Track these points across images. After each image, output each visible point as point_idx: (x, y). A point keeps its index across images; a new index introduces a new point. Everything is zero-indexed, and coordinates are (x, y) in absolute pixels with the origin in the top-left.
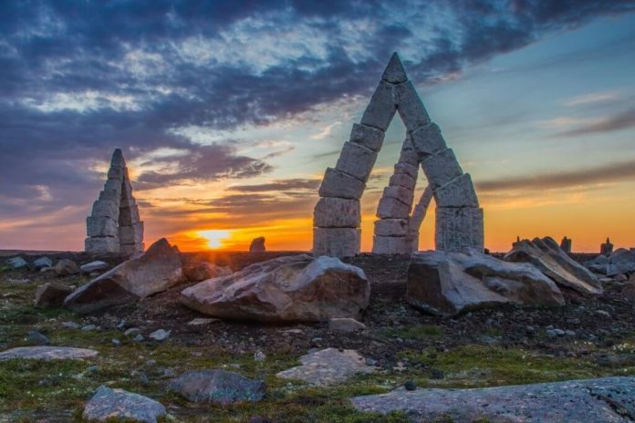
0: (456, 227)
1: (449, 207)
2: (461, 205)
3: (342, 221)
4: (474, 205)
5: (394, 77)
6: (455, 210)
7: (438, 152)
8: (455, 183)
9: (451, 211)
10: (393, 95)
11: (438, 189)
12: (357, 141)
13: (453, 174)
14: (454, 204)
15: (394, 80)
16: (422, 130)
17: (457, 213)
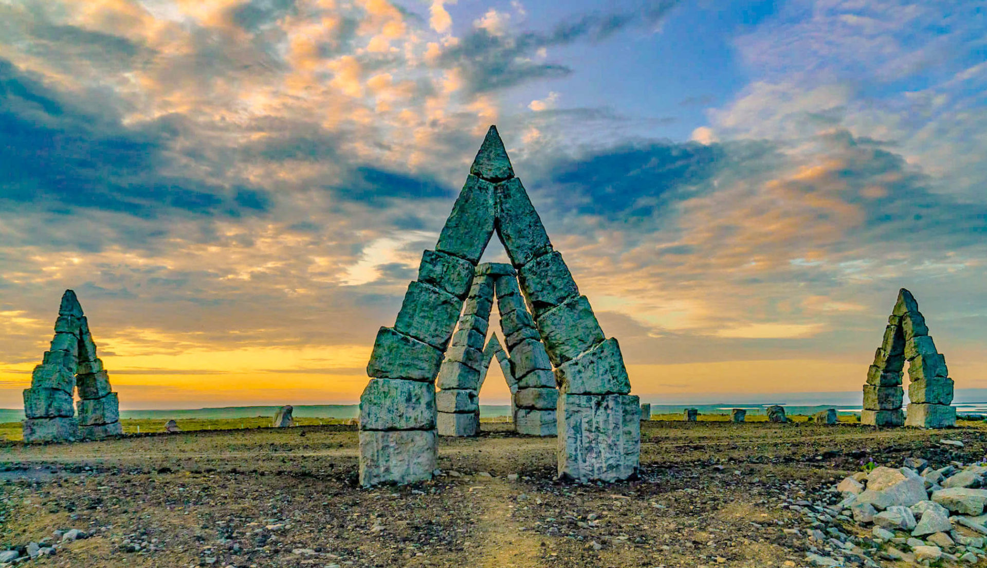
0: (597, 428)
1: (585, 393)
2: (604, 390)
3: (408, 419)
4: (625, 391)
5: (491, 169)
6: (594, 400)
7: (566, 302)
8: (594, 354)
9: (590, 400)
10: (491, 202)
11: (566, 364)
12: (431, 281)
13: (591, 339)
14: (593, 391)
15: (491, 175)
16: (538, 263)
17: (598, 404)
